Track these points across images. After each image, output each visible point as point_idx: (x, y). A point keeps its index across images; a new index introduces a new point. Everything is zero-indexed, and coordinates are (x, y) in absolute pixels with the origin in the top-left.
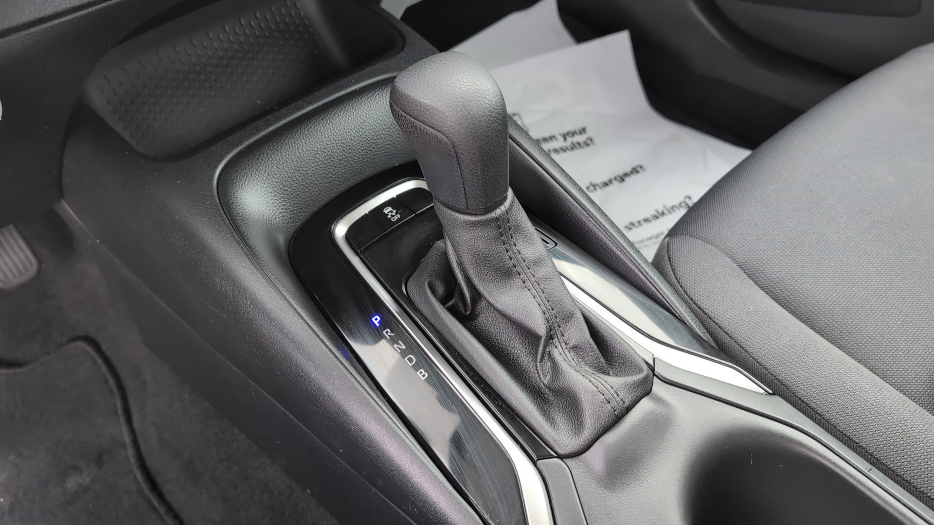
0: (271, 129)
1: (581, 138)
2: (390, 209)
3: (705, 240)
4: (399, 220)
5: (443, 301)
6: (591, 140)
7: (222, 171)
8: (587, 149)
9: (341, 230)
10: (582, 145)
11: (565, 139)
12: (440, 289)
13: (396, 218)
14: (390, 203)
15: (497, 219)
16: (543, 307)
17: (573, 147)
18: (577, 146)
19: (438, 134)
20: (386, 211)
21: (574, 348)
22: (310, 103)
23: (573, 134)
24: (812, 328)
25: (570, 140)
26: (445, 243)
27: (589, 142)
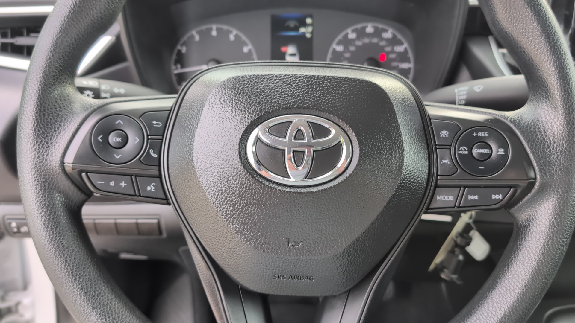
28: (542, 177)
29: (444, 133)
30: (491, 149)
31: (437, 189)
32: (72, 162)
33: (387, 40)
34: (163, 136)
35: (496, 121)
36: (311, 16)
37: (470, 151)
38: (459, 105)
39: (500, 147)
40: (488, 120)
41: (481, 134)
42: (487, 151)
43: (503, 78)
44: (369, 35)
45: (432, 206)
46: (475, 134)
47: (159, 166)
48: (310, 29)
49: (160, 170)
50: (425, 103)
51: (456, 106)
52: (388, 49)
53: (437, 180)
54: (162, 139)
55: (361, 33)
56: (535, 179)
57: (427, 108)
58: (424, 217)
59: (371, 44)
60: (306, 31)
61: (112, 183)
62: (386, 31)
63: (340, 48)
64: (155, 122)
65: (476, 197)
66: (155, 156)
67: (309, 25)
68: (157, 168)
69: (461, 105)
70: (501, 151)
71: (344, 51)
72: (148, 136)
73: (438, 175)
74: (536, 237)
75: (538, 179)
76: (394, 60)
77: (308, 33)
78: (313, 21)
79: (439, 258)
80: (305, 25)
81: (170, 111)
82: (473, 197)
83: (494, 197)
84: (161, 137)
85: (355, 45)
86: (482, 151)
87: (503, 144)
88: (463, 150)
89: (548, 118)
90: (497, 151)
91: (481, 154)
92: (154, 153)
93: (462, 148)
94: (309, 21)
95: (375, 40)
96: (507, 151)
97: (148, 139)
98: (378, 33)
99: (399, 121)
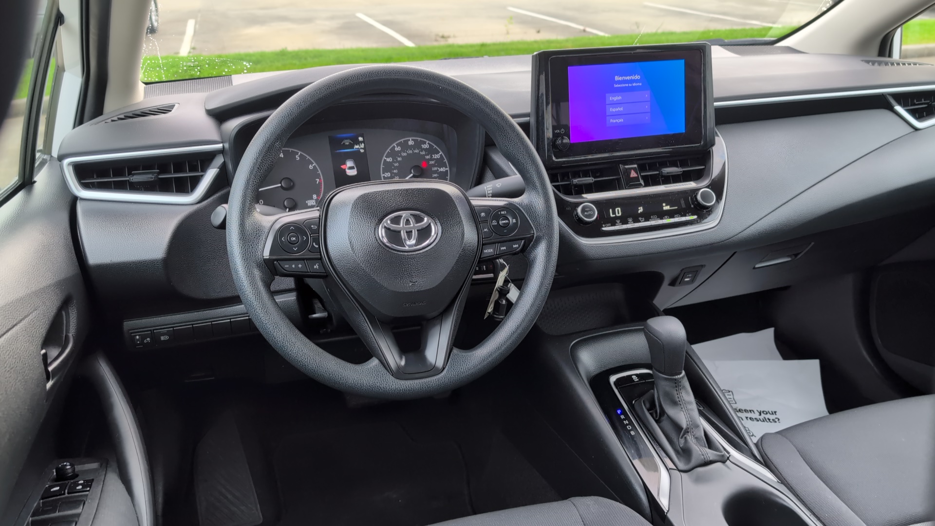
0: (595, 334)
1: (772, 417)
2: (635, 376)
3: (787, 438)
4: (637, 381)
5: (648, 410)
6: (779, 420)
7: (574, 344)
8: (773, 423)
9: (613, 379)
10: (771, 420)
11: (760, 415)
12: (648, 405)
13: (636, 380)
14: (637, 375)
15: (675, 379)
16: (688, 423)
17: (764, 420)
18: (768, 420)
19: (659, 340)
20: (633, 377)
21: (696, 438)
22: (612, 330)
23: (767, 413)
24: (827, 485)
25: (763, 415)
26: (654, 391)
27: (777, 420)
28: (537, 232)
29: (483, 214)
30: (509, 220)
31: (484, 246)
32: (268, 255)
33: (426, 150)
34: (319, 234)
35: (511, 204)
36: (362, 136)
37: (498, 223)
38: (488, 197)
39: (513, 218)
40: (505, 205)
41: (502, 213)
42: (507, 221)
43: (517, 176)
44: (411, 147)
45: (482, 257)
46: (499, 213)
47: (320, 252)
48: (362, 146)
49: (321, 255)
50: (470, 198)
51: (487, 198)
52: (428, 157)
53: (483, 241)
54: (319, 236)
55: (405, 146)
56: (534, 233)
57: (471, 201)
58: (475, 277)
59: (414, 154)
60: (360, 147)
61: (293, 266)
62: (425, 143)
63: (389, 160)
64: (312, 226)
65: (505, 248)
66: (317, 246)
67: (361, 142)
68: (319, 254)
69: (489, 197)
70: (514, 221)
71: (393, 161)
72: (310, 235)
73: (483, 239)
74: (538, 265)
75: (535, 234)
76: (434, 166)
77: (362, 148)
78: (363, 139)
79: (490, 309)
80: (359, 143)
81: (320, 219)
82: (503, 248)
83: (514, 246)
84: (318, 235)
85: (401, 156)
86: (504, 222)
87: (514, 217)
88: (494, 223)
89: (536, 199)
90: (512, 221)
91: (504, 223)
92: (316, 245)
93: (493, 221)
94: (361, 139)
95: (417, 151)
96: (517, 220)
97: (311, 237)
98: (418, 145)
99: (459, 210)
